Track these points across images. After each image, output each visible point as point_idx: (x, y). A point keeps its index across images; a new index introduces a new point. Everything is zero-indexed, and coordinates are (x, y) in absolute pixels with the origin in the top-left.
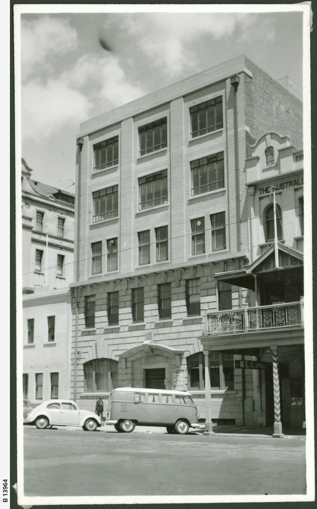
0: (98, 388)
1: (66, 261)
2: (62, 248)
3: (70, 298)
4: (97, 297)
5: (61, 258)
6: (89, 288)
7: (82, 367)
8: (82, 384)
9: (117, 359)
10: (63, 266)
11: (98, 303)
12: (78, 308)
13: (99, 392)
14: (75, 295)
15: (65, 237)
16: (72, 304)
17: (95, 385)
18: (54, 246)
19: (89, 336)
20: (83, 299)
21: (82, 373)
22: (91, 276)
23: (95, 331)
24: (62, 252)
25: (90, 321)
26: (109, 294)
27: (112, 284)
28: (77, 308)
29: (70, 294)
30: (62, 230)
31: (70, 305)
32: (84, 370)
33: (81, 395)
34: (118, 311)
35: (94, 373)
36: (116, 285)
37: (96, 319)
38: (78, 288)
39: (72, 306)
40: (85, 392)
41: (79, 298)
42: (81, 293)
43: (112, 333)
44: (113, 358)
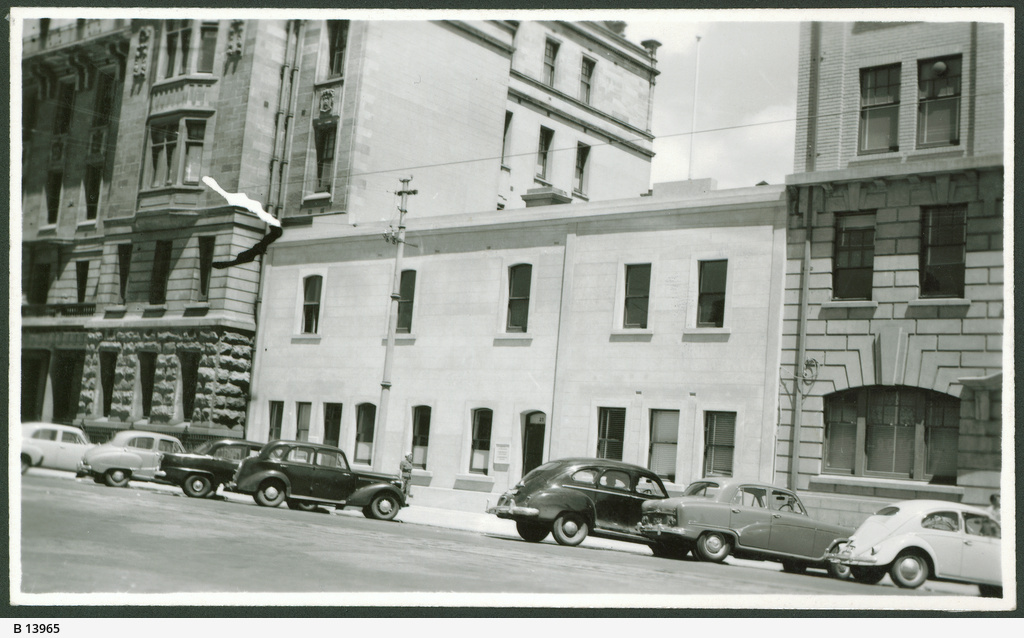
0: (872, 467)
1: (557, 142)
2: (550, 112)
3: (784, 215)
4: (882, 216)
5: (547, 135)
6: (854, 191)
7: (819, 404)
8: (818, 451)
9: (956, 391)
10: (548, 155)
11: (885, 231)
12: (811, 243)
13: (871, 476)
14: (803, 208)
15: (557, 87)
16: (790, 230)
17: (861, 458)
18: (535, 105)
19: (849, 322)
20: (829, 219)
21: (819, 420)
22: (856, 158)
23: (873, 309)
24: (551, 123)
25: (853, 281)
26: (924, 209)
27: (943, 182)
28: (808, 243)
29: (785, 203)
30: (550, 69)
31: (782, 233)
32: (825, 412)
33: (814, 479)
34: (961, 258)
35: (861, 424)
36: (957, 187)
37: (876, 276)
38: (811, 188)
39: (789, 235)
40: (825, 471)
41: (815, 213)
42: (824, 201)
43: (939, 317)
44: (941, 387)
